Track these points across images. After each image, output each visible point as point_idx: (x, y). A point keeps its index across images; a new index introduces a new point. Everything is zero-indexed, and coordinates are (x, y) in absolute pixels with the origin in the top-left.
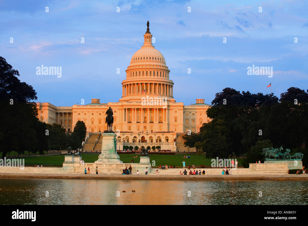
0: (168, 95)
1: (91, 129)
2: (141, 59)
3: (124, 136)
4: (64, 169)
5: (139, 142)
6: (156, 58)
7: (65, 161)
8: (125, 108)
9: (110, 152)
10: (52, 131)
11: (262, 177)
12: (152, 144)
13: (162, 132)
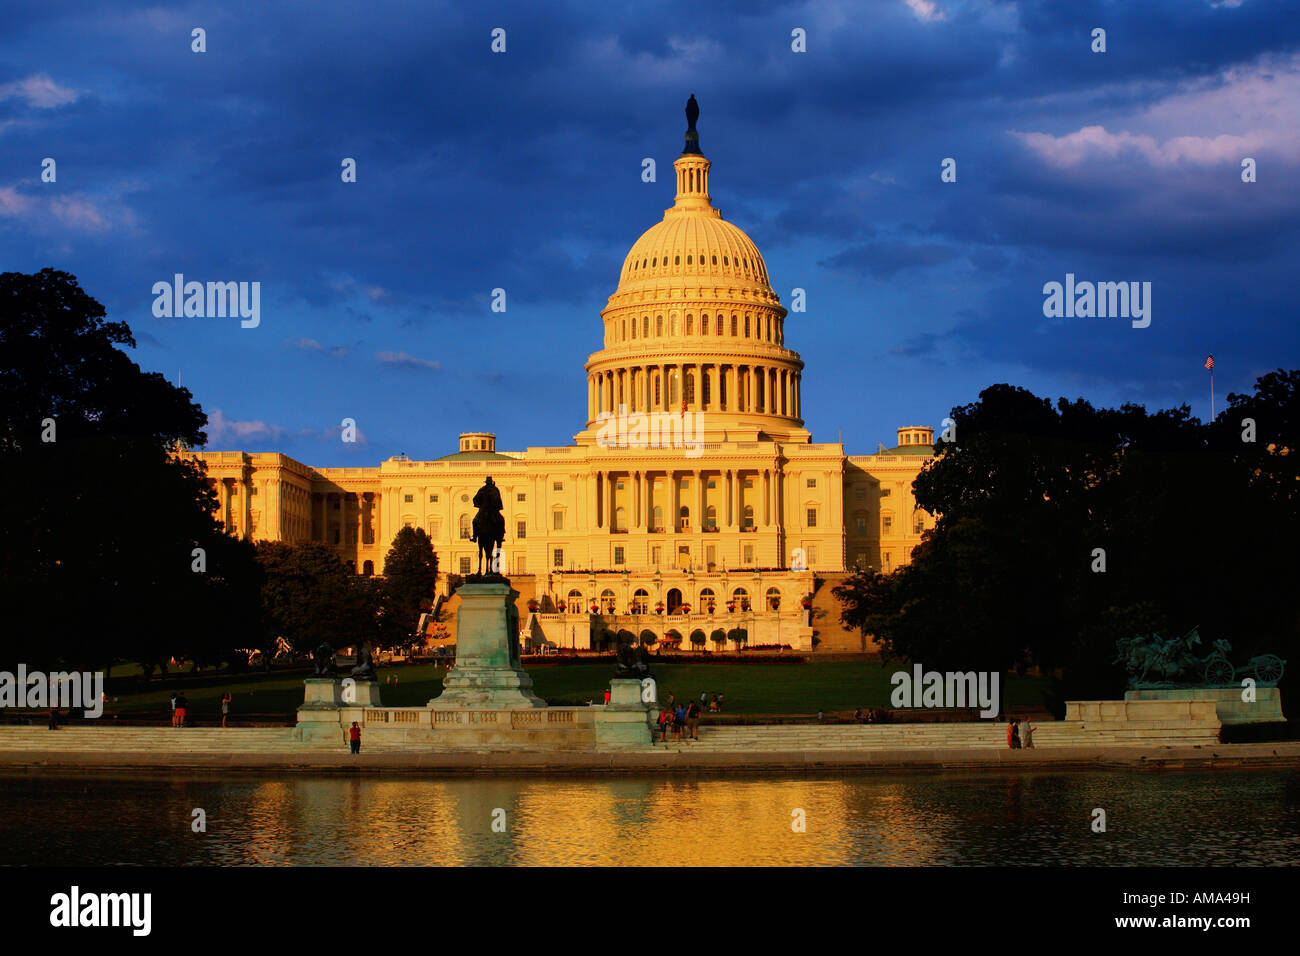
0: (779, 412)
1: (458, 562)
2: (665, 263)
3: (592, 589)
4: (301, 734)
5: (660, 611)
6: (726, 259)
7: (306, 699)
8: (600, 472)
9: (492, 663)
10: (292, 570)
11: (1098, 758)
12: (710, 619)
13: (752, 570)
